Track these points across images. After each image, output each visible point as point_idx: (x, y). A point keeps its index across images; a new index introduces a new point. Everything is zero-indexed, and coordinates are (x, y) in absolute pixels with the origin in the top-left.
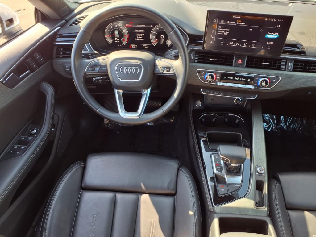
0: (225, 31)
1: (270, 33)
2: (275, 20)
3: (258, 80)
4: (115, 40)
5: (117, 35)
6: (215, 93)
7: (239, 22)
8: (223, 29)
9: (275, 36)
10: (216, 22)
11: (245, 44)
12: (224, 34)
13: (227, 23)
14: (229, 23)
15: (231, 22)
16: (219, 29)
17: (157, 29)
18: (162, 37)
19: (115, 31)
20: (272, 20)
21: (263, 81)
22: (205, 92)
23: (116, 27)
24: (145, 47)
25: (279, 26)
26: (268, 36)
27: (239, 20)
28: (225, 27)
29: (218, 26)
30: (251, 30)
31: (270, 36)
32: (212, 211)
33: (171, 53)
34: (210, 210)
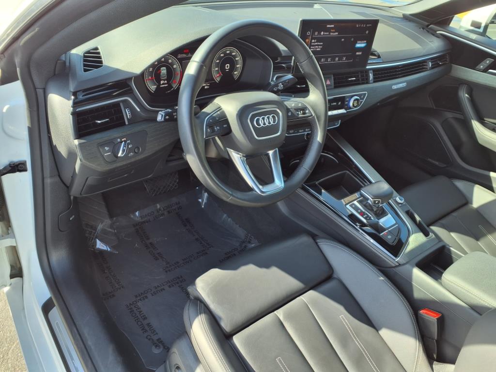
0: (318, 45)
1: (360, 42)
2: (364, 26)
3: (349, 102)
4: (162, 83)
5: (164, 74)
6: (300, 131)
7: (332, 32)
8: (316, 43)
9: (363, 45)
10: (309, 36)
11: (337, 59)
12: (318, 49)
13: (320, 34)
14: (324, 34)
15: (325, 33)
16: (312, 44)
17: (222, 55)
18: (227, 67)
19: (162, 68)
20: (362, 25)
21: (355, 100)
22: (289, 132)
23: (163, 62)
24: (205, 86)
25: (367, 32)
26: (358, 45)
27: (333, 29)
28: (319, 40)
29: (311, 40)
30: (343, 40)
31: (360, 45)
32: (397, 264)
33: (278, 86)
34: (394, 265)
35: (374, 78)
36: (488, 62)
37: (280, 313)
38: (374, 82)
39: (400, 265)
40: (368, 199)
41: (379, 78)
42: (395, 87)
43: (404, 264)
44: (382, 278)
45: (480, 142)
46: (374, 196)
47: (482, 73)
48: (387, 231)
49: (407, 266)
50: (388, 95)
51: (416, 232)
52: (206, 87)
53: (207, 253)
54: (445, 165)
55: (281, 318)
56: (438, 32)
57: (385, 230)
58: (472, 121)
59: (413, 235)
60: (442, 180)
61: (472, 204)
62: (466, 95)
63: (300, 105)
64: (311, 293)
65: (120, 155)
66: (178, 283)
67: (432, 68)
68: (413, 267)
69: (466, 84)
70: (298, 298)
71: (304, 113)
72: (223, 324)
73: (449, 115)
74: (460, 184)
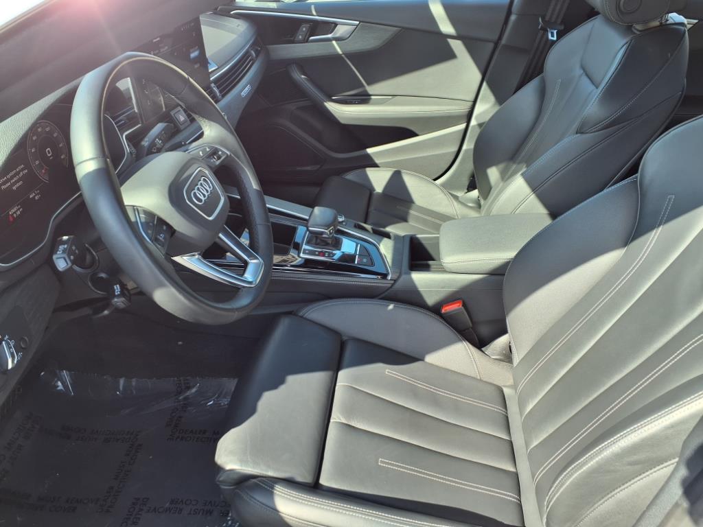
1: (192, 50)
7: (161, 48)
15: (155, 53)
18: (49, 152)
31: (194, 54)
32: (392, 282)
33: (155, 145)
34: (389, 285)
35: (220, 92)
36: (304, 29)
37: (337, 417)
38: (223, 96)
39: (395, 281)
40: (322, 233)
41: (224, 89)
42: (243, 94)
43: (399, 277)
44: (391, 307)
45: (342, 122)
46: (326, 226)
47: (303, 44)
48: (357, 256)
49: (404, 277)
50: (242, 107)
51: (381, 241)
52: (36, 198)
53: (140, 445)
54: (319, 166)
55: (344, 421)
56: (232, 13)
57: (355, 256)
58: (326, 104)
59: (381, 245)
60: (334, 182)
61: (374, 190)
62: (303, 76)
63: (208, 150)
64: (342, 374)
65: (10, 366)
66: (141, 510)
67: (257, 56)
68: (410, 274)
69: (293, 63)
70: (337, 388)
71: (219, 158)
72: (299, 479)
73: (292, 107)
74: (351, 176)
